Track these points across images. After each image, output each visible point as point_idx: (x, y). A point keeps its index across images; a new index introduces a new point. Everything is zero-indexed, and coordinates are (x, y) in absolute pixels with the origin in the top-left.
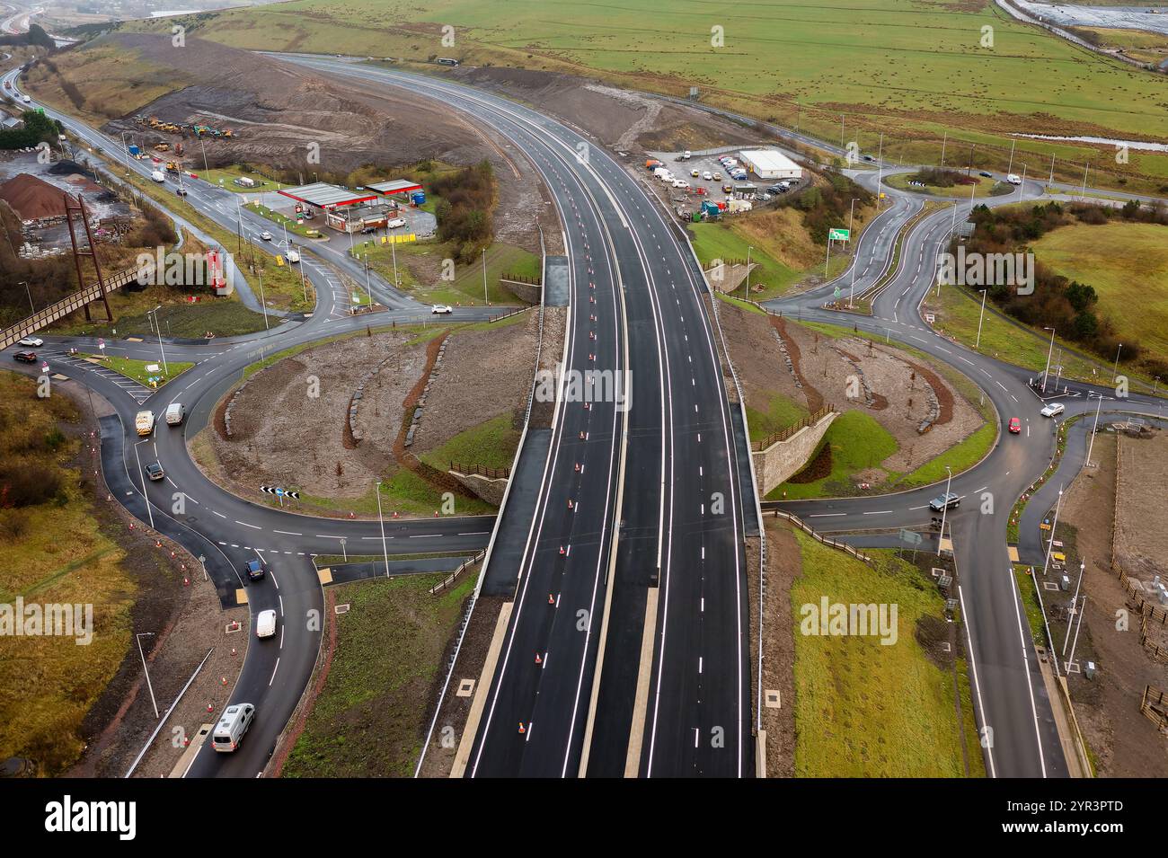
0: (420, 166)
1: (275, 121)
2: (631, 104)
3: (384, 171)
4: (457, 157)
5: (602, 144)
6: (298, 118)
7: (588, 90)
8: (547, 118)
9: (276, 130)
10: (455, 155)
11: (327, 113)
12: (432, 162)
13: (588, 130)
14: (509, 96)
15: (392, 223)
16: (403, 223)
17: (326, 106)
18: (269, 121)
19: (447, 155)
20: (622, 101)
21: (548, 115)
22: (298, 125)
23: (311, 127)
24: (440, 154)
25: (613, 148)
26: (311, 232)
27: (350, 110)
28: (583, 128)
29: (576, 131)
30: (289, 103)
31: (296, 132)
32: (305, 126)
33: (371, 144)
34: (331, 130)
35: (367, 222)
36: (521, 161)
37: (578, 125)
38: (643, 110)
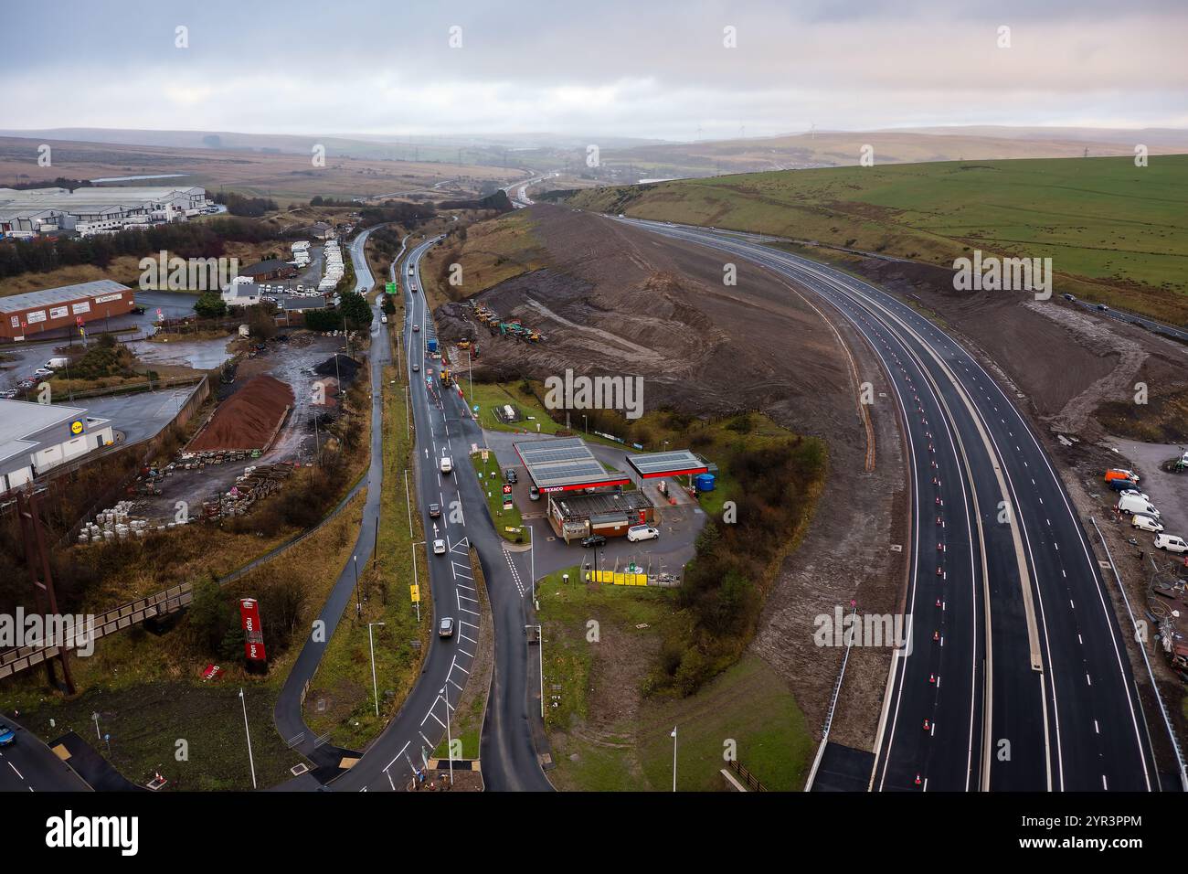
0: (730, 422)
1: (593, 325)
2: (1093, 344)
3: (681, 422)
4: (790, 413)
5: (1031, 410)
6: (617, 325)
7: (1029, 310)
8: (960, 347)
9: (586, 336)
10: (791, 408)
11: (653, 321)
12: (755, 416)
13: (1017, 381)
14: (920, 305)
15: (635, 534)
16: (652, 535)
17: (656, 312)
18: (588, 324)
19: (780, 406)
20: (1080, 336)
21: (962, 341)
22: (615, 334)
23: (628, 339)
24: (771, 403)
25: (1050, 425)
26: (512, 530)
27: (682, 320)
28: (1010, 373)
29: (995, 377)
30: (621, 302)
31: (608, 343)
32: (622, 336)
33: (686, 373)
34: (648, 345)
35: (595, 527)
36: (889, 430)
37: (1001, 366)
38: (1112, 358)
